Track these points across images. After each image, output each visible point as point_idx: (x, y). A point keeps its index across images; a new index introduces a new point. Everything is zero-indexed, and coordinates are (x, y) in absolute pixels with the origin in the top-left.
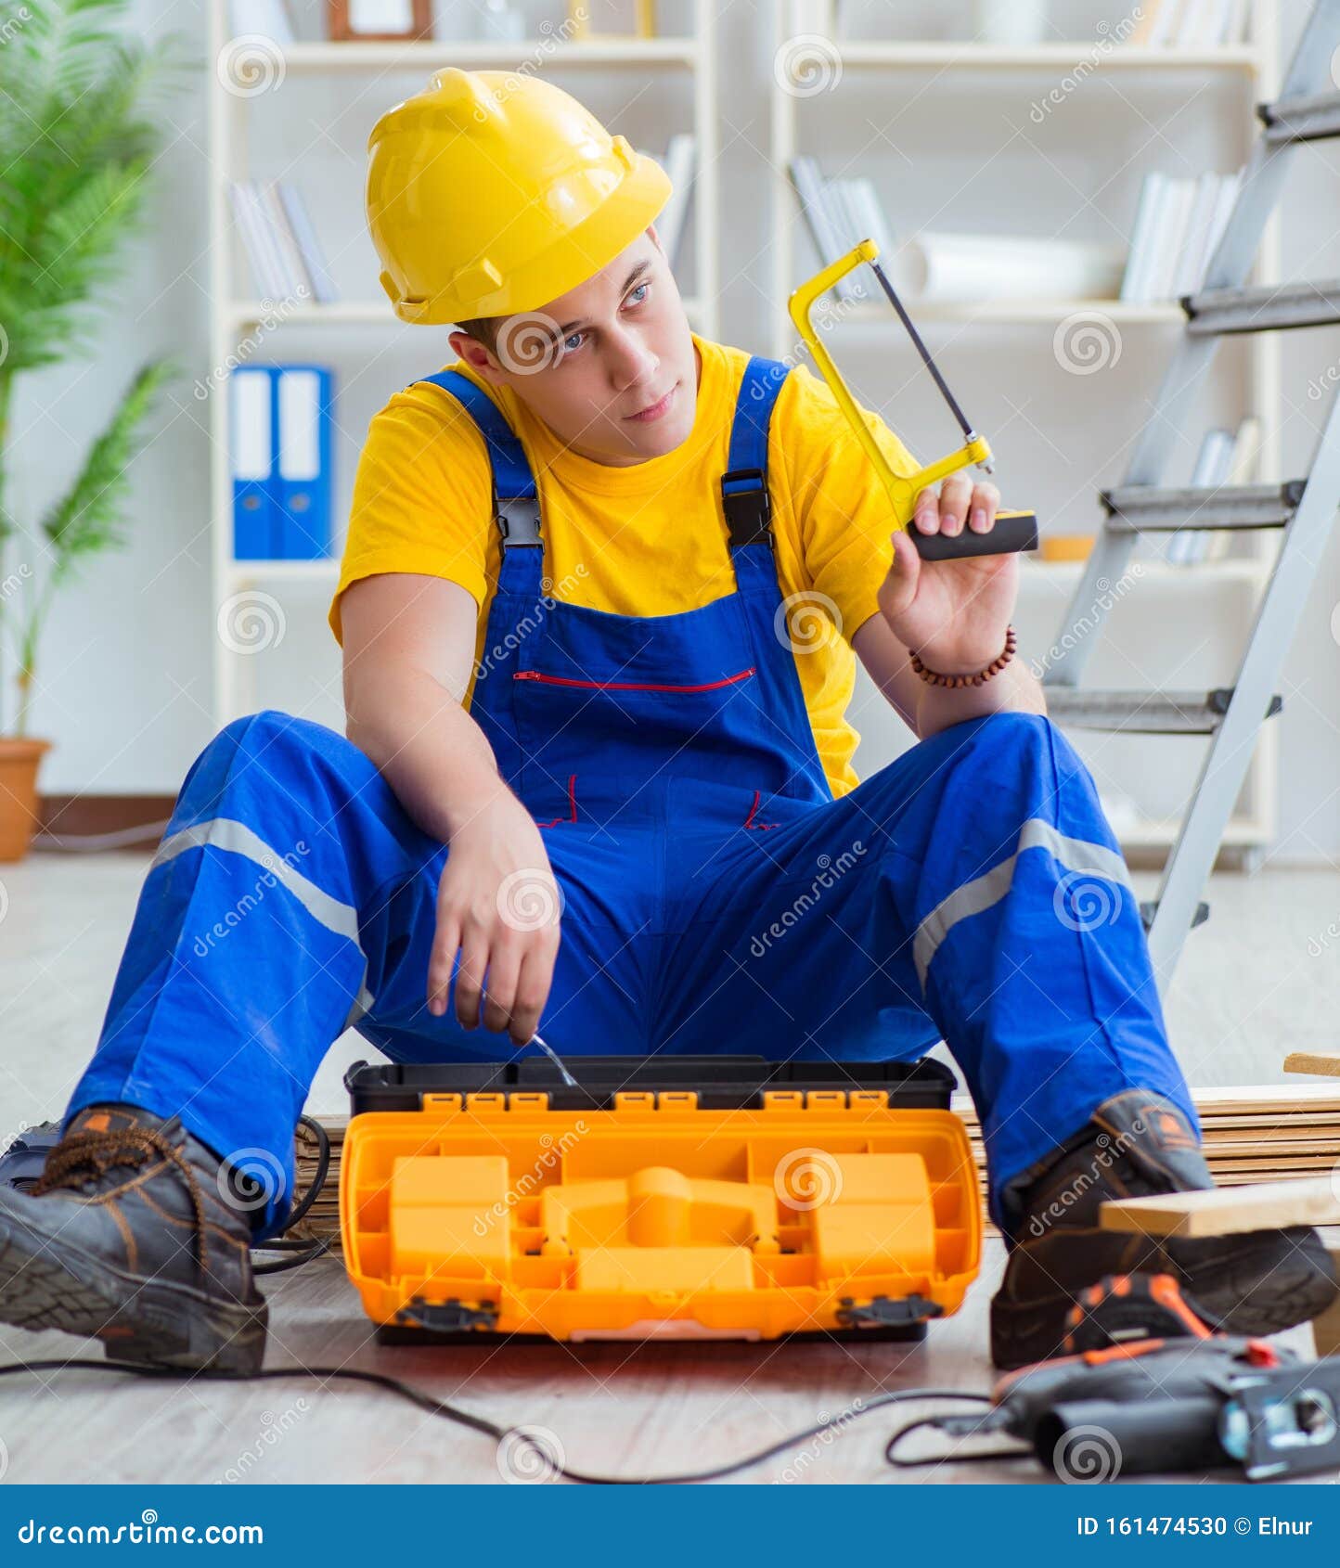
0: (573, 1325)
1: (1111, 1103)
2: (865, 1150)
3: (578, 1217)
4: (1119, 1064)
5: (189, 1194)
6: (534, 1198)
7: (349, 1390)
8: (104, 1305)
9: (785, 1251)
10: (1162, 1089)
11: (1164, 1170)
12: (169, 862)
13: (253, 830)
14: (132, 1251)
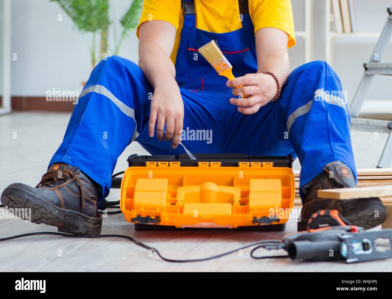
0: (181, 224)
1: (329, 165)
2: (266, 178)
3: (186, 196)
4: (334, 154)
5: (79, 187)
6: (175, 190)
7: (120, 241)
8: (55, 217)
9: (241, 205)
10: (344, 161)
11: (342, 183)
12: (83, 96)
13: (106, 88)
14: (63, 203)
